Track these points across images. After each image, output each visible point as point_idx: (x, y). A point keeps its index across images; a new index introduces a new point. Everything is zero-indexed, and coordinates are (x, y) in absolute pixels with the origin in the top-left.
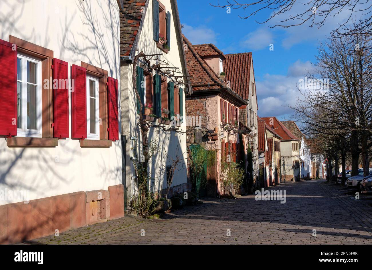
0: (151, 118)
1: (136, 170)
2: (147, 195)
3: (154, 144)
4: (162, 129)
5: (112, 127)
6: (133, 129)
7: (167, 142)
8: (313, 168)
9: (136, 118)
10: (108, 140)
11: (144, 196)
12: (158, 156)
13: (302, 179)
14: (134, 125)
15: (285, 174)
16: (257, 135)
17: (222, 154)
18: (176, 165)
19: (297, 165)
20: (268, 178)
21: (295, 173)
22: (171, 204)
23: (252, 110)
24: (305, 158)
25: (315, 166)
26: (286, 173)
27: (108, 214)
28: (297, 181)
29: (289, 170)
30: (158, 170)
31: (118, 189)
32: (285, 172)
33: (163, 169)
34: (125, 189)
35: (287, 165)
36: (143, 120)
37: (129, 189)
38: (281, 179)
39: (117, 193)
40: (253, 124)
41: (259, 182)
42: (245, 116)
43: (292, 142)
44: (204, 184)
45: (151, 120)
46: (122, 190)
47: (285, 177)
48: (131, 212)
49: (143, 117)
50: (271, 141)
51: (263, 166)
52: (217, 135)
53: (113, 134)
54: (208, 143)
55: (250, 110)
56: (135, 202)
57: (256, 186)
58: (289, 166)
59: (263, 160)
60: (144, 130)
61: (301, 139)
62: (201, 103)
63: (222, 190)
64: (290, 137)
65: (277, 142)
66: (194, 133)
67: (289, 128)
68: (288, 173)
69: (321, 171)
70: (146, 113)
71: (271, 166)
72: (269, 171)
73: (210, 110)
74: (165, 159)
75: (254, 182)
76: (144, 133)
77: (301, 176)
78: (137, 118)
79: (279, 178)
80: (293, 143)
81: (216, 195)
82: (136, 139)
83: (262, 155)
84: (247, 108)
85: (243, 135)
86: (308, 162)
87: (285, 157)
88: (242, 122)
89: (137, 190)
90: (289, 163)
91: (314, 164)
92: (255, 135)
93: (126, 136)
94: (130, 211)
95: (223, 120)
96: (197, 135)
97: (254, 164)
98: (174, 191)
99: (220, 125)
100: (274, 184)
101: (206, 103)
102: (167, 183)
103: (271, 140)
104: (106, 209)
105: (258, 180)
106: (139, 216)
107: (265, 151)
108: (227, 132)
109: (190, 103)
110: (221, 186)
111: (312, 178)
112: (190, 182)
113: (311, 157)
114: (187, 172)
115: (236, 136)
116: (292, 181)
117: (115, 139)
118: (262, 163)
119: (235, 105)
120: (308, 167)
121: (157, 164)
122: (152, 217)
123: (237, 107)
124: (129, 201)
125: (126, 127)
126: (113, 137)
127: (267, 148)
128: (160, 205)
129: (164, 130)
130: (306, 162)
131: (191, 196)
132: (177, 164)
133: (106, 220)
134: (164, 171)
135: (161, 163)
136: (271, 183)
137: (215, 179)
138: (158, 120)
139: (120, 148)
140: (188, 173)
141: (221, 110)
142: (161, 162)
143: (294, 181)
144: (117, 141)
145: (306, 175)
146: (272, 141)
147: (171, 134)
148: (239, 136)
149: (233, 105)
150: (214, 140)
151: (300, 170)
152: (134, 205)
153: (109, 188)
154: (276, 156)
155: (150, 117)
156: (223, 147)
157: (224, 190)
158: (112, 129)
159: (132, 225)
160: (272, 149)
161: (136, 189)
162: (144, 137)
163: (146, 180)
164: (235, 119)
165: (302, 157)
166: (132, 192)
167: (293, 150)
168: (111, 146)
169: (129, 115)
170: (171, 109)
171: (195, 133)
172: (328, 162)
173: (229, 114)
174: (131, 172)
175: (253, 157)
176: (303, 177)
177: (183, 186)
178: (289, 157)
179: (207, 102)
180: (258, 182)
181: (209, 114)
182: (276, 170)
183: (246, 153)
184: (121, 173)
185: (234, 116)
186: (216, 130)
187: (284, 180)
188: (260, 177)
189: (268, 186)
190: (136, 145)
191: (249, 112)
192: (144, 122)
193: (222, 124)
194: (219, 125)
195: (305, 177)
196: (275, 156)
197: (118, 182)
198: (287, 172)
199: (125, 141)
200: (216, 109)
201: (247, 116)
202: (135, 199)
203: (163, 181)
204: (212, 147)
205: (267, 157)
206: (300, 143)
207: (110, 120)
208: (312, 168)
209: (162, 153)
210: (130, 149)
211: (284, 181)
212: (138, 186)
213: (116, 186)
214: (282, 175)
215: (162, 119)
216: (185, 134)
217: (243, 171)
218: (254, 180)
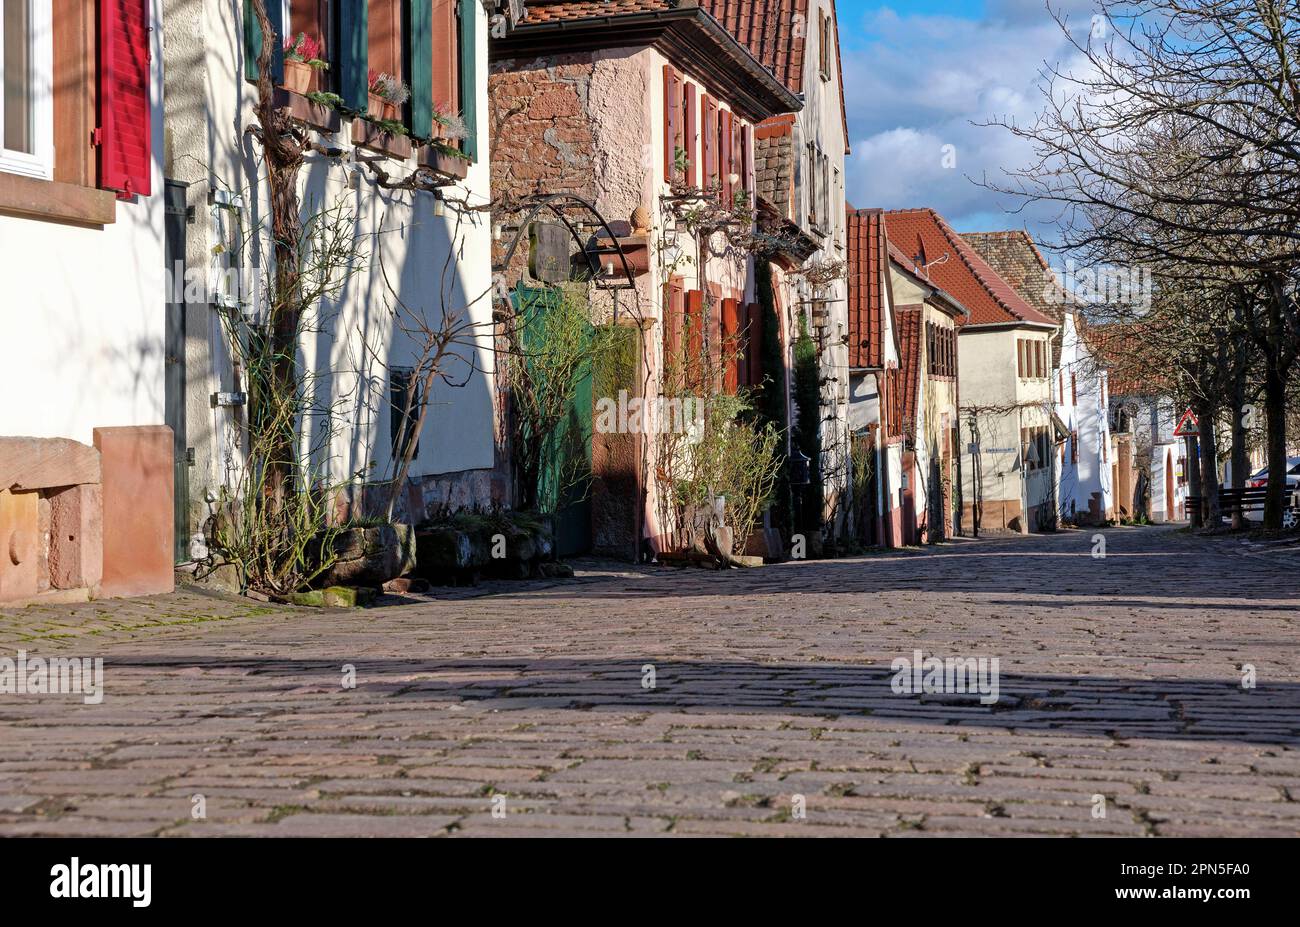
0: (316, 108)
1: (236, 364)
2: (290, 490)
3: (330, 236)
4: (372, 176)
5: (117, 127)
6: (226, 152)
7: (397, 246)
8: (1121, 469)
9: (240, 102)
10: (99, 186)
11: (279, 493)
12: (348, 311)
13: (1066, 521)
14: (227, 134)
15: (980, 497)
16: (844, 269)
17: (667, 346)
18: (440, 354)
19: (1039, 451)
20: (896, 503)
21: (1029, 492)
22: (413, 549)
23: (819, 153)
24: (1080, 417)
25: (1132, 461)
26: (986, 493)
27: (91, 567)
28: (1041, 530)
29: (1000, 475)
30: (346, 383)
31: (146, 446)
32: (980, 488)
33: (371, 381)
34: (184, 455)
35: (988, 451)
36: (277, 111)
37: (198, 457)
38: (959, 515)
39: (139, 469)
40: (826, 221)
41: (851, 515)
42: (786, 173)
43: (1017, 334)
44: (576, 476)
45: (316, 119)
46: (165, 454)
47: (977, 508)
48: (210, 571)
49: (275, 99)
50: (910, 323)
51: (873, 442)
52: (644, 247)
53: (123, 159)
54: (599, 287)
55: (808, 146)
56: (229, 521)
57: (837, 533)
58: (999, 455)
59: (873, 410)
60: (281, 160)
61: (1062, 321)
62: (566, 85)
63: (669, 530)
64: (1007, 310)
65: (942, 331)
66: (531, 229)
67: (1003, 266)
68: (997, 488)
69: (1159, 484)
70: (289, 84)
71: (910, 445)
72: (903, 471)
73: (609, 123)
74: (386, 333)
75: (828, 512)
76: (281, 174)
77: (1058, 506)
78: (246, 100)
79: (950, 512)
80: (1020, 341)
81: (637, 550)
82: (239, 203)
83: (869, 386)
84: (797, 137)
85: (775, 267)
86: (1094, 440)
87: (981, 410)
88: (768, 199)
89: (240, 464)
90: (1003, 438)
91: (1123, 449)
92: (835, 270)
93: (188, 185)
94: (206, 568)
95: (678, 176)
96: (547, 238)
97: (829, 418)
98: (427, 498)
99: (662, 198)
100: (924, 538)
101: (588, 85)
102: (394, 455)
103: (913, 319)
104: (84, 539)
105: (847, 504)
106: (251, 593)
107: (882, 366)
108: (694, 237)
109: (510, 89)
110: (665, 509)
111: (1117, 518)
112: (508, 466)
113: (1109, 415)
114: (496, 413)
115: (739, 266)
116: (1014, 532)
117: (132, 190)
118: (867, 429)
119: (739, 108)
120: (1096, 463)
121: (343, 353)
122: (319, 596)
123: (744, 122)
124: (201, 515)
125: (190, 139)
126: (124, 178)
127: (890, 355)
128: (357, 550)
129: (382, 179)
130: (1086, 438)
131: (514, 527)
132: (445, 351)
133: (82, 595)
134: (380, 386)
135: (365, 345)
136: (911, 534)
137: (633, 469)
138: (349, 125)
139: (158, 238)
140: (497, 421)
141: (667, 123)
142: (364, 337)
143: (1025, 532)
144: (141, 198)
145: (1083, 506)
146: (918, 324)
147: (415, 206)
148: (756, 265)
149: (723, 106)
150: (631, 273)
151: (1053, 474)
152: (228, 537)
153: (96, 433)
154: (936, 399)
155: (311, 102)
156: (673, 309)
157: (677, 527)
158: (119, 137)
159: (215, 616)
160: (916, 364)
161: (238, 458)
162: (281, 196)
163: (290, 407)
164: (735, 178)
165: (1067, 413)
166: (217, 473)
167: (1020, 375)
168: (113, 221)
169: (206, 81)
170: (416, 81)
171: (536, 229)
172: (1195, 429)
173: (705, 147)
174: (212, 372)
175: (824, 382)
176: (1069, 514)
177: (473, 480)
178: (1000, 410)
179: (594, 81)
180: (846, 516)
181: (606, 141)
182: (935, 468)
183: (789, 360)
184: (159, 370)
185: (730, 162)
186: (640, 222)
187: (977, 524)
188: (854, 491)
189: (898, 543)
190: (238, 232)
191: (803, 158)
192: (280, 120)
193: (668, 194)
194: (656, 201)
195: (1080, 513)
196: (930, 399)
197: (148, 410)
198: (988, 487)
199: (180, 210)
200: (642, 117)
201: (793, 173)
202: (230, 507)
203: (372, 439)
204: (620, 308)
205: (891, 399)
206: (1058, 343)
207: (109, 86)
208: (1114, 467)
209: (368, 297)
210: (209, 254)
211: (976, 531)
212: (248, 448)
213: (138, 431)
214: (968, 499)
215: (373, 127)
216: (486, 216)
217: (776, 436)
218: (828, 502)
